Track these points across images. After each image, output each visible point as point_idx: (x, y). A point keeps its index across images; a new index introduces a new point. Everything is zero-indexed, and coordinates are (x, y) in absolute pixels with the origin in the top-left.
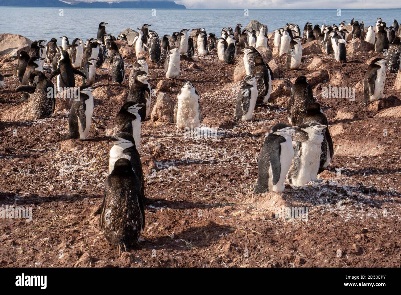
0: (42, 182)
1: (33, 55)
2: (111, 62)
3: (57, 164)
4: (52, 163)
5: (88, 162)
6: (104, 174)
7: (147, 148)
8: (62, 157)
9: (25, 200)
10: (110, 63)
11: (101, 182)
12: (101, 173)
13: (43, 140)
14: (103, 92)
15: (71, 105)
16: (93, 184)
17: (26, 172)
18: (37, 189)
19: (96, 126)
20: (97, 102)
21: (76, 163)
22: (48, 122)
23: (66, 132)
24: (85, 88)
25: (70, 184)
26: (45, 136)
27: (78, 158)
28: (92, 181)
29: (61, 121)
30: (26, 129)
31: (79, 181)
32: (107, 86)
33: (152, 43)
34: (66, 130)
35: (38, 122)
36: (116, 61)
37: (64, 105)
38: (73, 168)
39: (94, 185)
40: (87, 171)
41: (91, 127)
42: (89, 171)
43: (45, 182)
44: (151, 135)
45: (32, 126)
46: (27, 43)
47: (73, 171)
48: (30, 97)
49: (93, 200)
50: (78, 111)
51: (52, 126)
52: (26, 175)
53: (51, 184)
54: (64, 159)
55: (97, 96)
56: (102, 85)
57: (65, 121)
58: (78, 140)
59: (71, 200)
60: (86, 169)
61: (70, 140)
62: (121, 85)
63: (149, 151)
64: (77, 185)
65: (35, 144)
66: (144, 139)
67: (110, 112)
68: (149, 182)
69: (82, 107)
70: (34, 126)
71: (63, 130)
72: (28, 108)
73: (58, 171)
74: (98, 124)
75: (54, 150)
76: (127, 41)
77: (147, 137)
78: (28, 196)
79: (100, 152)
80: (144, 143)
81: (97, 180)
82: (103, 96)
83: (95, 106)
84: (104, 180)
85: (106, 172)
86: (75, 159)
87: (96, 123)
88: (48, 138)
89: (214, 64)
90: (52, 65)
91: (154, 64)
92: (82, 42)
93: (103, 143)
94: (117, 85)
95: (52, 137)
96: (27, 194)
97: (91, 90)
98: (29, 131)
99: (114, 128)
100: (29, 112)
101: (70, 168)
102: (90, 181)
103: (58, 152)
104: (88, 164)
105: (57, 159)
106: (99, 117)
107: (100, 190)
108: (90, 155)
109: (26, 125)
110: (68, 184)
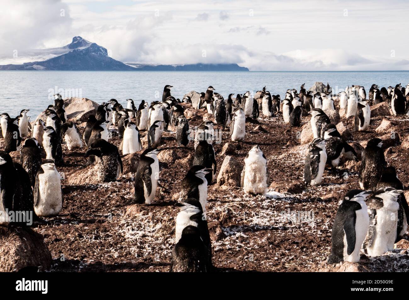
0: (107, 248)
1: (99, 118)
2: (177, 125)
3: (122, 230)
4: (117, 228)
5: (153, 228)
6: (169, 241)
7: (213, 214)
8: (128, 223)
9: (90, 267)
10: (175, 125)
11: (167, 248)
12: (167, 239)
13: (108, 205)
14: (168, 155)
15: (136, 168)
16: (158, 251)
17: (91, 238)
18: (102, 256)
19: (161, 189)
20: (162, 165)
21: (141, 229)
22: (113, 186)
23: (131, 196)
24: (150, 151)
25: (135, 251)
26: (110, 200)
27: (143, 224)
28: (158, 248)
29: (126, 184)
30: (91, 192)
31: (144, 248)
32: (172, 148)
33: (218, 106)
34: (131, 194)
35: (103, 186)
36: (181, 123)
37: (129, 169)
38: (138, 234)
39: (160, 252)
40: (152, 237)
41: (156, 191)
42: (154, 237)
43: (110, 249)
44: (218, 199)
45: (98, 190)
46: (94, 106)
47: (138, 238)
48: (95, 161)
49: (159, 269)
50: (143, 175)
51: (117, 190)
52: (91, 241)
53: (116, 250)
54: (129, 224)
55: (162, 159)
56: (167, 148)
57: (130, 185)
58: (143, 205)
59: (137, 268)
60: (151, 235)
61: (136, 205)
62: (186, 148)
63: (216, 216)
64: (142, 252)
65: (100, 209)
66: (211, 204)
67: (176, 175)
68: (216, 249)
69: (147, 171)
70: (99, 190)
71: (129, 194)
72: (93, 172)
73: (123, 237)
74: (163, 187)
75: (119, 215)
76: (191, 103)
77: (213, 202)
78: (92, 263)
79: (165, 217)
80: (211, 208)
81: (163, 247)
82: (169, 159)
83: (160, 170)
84: (170, 247)
85: (172, 238)
86: (140, 224)
87: (161, 186)
88: (113, 202)
89: (279, 127)
90: (117, 128)
91: (219, 126)
92: (147, 104)
93: (169, 208)
94: (182, 148)
95: (117, 201)
96: (92, 262)
97: (156, 152)
98: (94, 195)
99: (180, 193)
100: (95, 176)
101: (135, 234)
102: (156, 248)
103: (123, 217)
104: (154, 229)
105: (122, 224)
106: (164, 180)
107: (166, 258)
108: (155, 221)
109: (92, 189)
110: (133, 251)
